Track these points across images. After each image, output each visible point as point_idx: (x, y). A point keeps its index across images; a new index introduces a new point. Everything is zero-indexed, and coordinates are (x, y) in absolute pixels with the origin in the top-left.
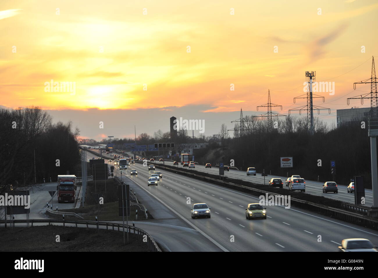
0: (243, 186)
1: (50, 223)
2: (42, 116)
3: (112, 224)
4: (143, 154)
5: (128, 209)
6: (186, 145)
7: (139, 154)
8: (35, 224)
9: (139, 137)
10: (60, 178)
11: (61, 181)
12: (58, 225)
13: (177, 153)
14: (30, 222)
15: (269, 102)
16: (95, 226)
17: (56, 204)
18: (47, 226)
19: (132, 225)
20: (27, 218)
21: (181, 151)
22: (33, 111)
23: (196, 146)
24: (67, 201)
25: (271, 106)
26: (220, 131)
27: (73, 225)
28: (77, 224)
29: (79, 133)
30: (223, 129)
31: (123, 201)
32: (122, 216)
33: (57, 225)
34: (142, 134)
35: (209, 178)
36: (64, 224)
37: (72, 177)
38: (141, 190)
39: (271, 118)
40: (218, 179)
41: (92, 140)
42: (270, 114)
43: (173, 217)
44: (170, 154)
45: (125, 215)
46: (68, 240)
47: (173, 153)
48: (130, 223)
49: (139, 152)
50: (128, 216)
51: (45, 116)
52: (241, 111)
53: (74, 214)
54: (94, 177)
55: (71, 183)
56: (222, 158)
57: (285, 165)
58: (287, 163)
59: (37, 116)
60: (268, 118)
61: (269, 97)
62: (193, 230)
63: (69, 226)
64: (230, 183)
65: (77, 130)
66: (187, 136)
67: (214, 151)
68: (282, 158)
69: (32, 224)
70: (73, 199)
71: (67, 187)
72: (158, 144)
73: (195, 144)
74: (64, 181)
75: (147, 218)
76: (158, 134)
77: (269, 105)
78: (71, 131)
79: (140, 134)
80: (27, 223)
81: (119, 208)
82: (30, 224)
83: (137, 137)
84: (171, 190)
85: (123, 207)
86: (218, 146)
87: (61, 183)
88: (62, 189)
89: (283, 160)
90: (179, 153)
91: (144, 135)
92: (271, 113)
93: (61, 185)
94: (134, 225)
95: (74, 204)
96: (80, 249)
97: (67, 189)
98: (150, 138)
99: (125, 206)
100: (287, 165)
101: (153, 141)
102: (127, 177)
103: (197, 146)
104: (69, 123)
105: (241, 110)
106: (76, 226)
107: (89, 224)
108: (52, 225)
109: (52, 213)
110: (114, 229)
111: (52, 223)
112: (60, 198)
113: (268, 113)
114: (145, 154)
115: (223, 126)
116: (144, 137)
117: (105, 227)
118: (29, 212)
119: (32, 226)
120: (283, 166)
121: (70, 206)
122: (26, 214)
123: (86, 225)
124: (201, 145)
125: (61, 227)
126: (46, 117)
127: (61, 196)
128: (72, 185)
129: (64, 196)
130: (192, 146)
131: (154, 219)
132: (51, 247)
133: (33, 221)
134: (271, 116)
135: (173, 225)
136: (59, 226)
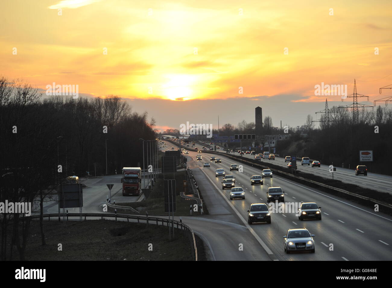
0: (312, 181)
1: (103, 217)
2: (121, 106)
3: (156, 219)
4: (225, 145)
5: (175, 204)
6: (270, 136)
7: (222, 145)
8: (88, 218)
9: (223, 128)
10: (124, 171)
11: (125, 174)
12: (111, 219)
13: (260, 145)
14: (83, 216)
15: (355, 92)
16: (145, 221)
17: (121, 197)
18: (100, 220)
19: (179, 221)
20: (80, 212)
21: (264, 142)
22: (113, 101)
23: (280, 138)
24: (132, 194)
25: (357, 97)
26: (306, 122)
27: (125, 220)
28: (129, 219)
29: (155, 123)
30: (309, 120)
31: (169, 196)
32: (168, 211)
33: (109, 219)
34: (226, 124)
35: (281, 172)
36: (116, 219)
37: (136, 170)
38: (209, 183)
39: (357, 109)
40: (289, 173)
41: (176, 130)
42: (355, 105)
43: (229, 212)
44: (253, 145)
45: (171, 211)
46: (120, 235)
47: (257, 144)
48: (177, 219)
49: (222, 143)
50: (174, 211)
51: (124, 105)
52: (326, 102)
53: (130, 208)
54: (162, 170)
55: (135, 176)
56: (303, 150)
57: (364, 158)
58: (367, 157)
59: (116, 106)
60: (354, 109)
61: (355, 87)
62: (243, 226)
63: (121, 221)
64: (301, 178)
65: (153, 121)
66: (273, 127)
67: (296, 143)
68: (361, 152)
69: (85, 218)
70: (137, 192)
71: (131, 180)
72: (238, 136)
73: (279, 135)
74: (128, 174)
75: (202, 214)
76: (242, 124)
77: (355, 96)
78: (146, 122)
79: (224, 125)
80: (80, 216)
81: (165, 204)
82: (83, 218)
83: (221, 127)
84: (239, 183)
85: (169, 203)
86: (302, 138)
87: (126, 175)
88: (126, 181)
89: (363, 154)
90: (262, 145)
91: (228, 126)
92: (357, 104)
93: (126, 178)
94: (181, 220)
95: (137, 197)
96: (127, 244)
97: (132, 181)
98: (234, 129)
99: (171, 201)
100: (367, 158)
101: (237, 131)
102: (201, 170)
103: (282, 138)
104: (145, 114)
105: (326, 100)
106: (127, 221)
107: (140, 219)
108: (104, 219)
109: (110, 206)
110: (164, 225)
111: (104, 217)
112: (124, 191)
113: (354, 104)
114: (227, 146)
115: (309, 117)
116: (228, 127)
117: (154, 222)
118: (82, 206)
119: (85, 220)
120: (363, 159)
121: (132, 200)
122: (79, 208)
123: (137, 220)
124: (286, 136)
125: (113, 221)
126: (125, 107)
127: (125, 188)
128: (137, 178)
129: (129, 189)
130: (276, 137)
131: (209, 214)
132: (98, 242)
133: (86, 215)
134: (357, 107)
135: (225, 221)
136: (111, 221)
